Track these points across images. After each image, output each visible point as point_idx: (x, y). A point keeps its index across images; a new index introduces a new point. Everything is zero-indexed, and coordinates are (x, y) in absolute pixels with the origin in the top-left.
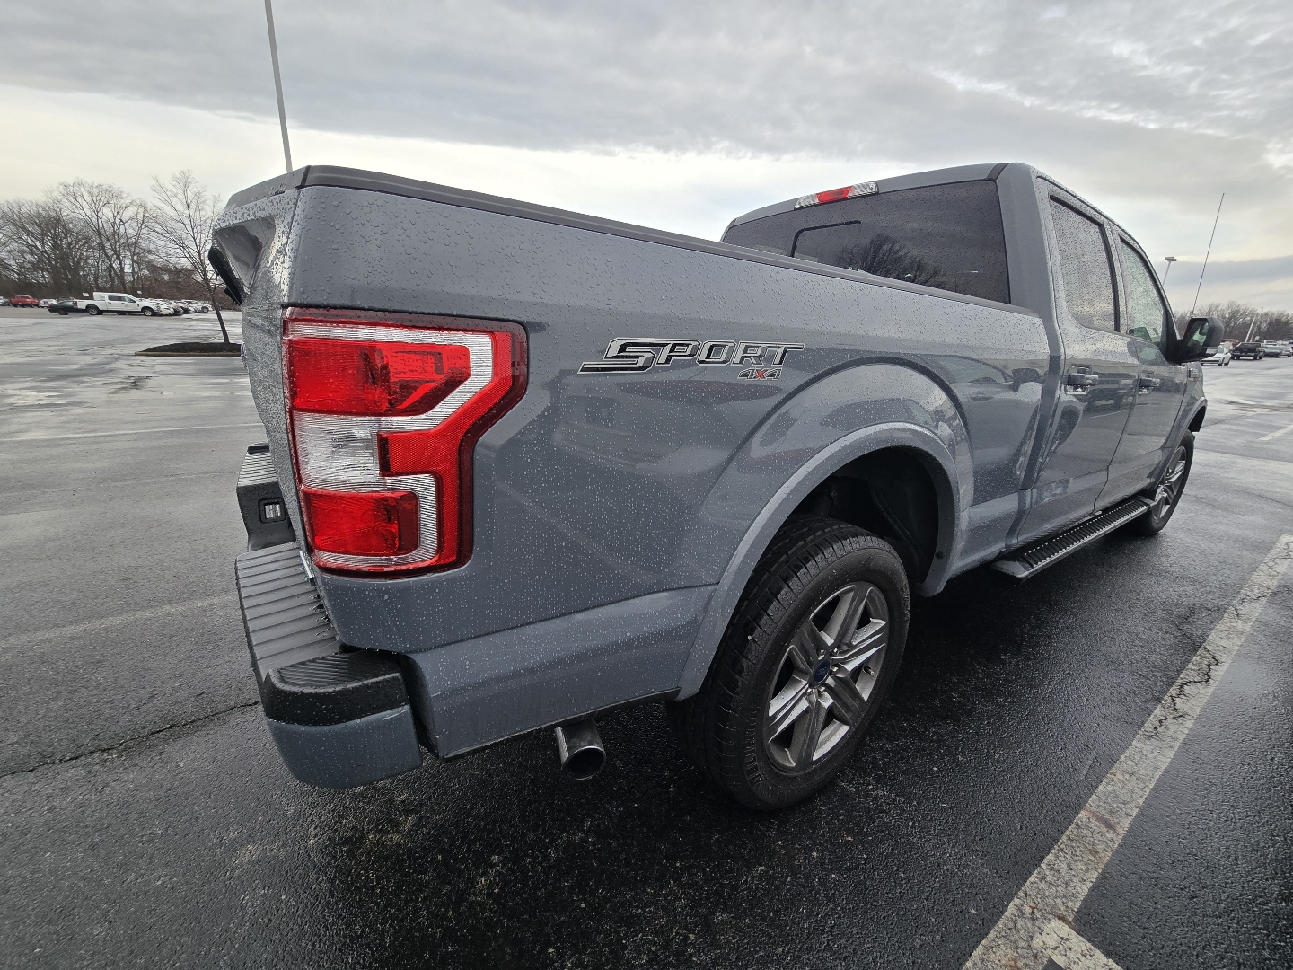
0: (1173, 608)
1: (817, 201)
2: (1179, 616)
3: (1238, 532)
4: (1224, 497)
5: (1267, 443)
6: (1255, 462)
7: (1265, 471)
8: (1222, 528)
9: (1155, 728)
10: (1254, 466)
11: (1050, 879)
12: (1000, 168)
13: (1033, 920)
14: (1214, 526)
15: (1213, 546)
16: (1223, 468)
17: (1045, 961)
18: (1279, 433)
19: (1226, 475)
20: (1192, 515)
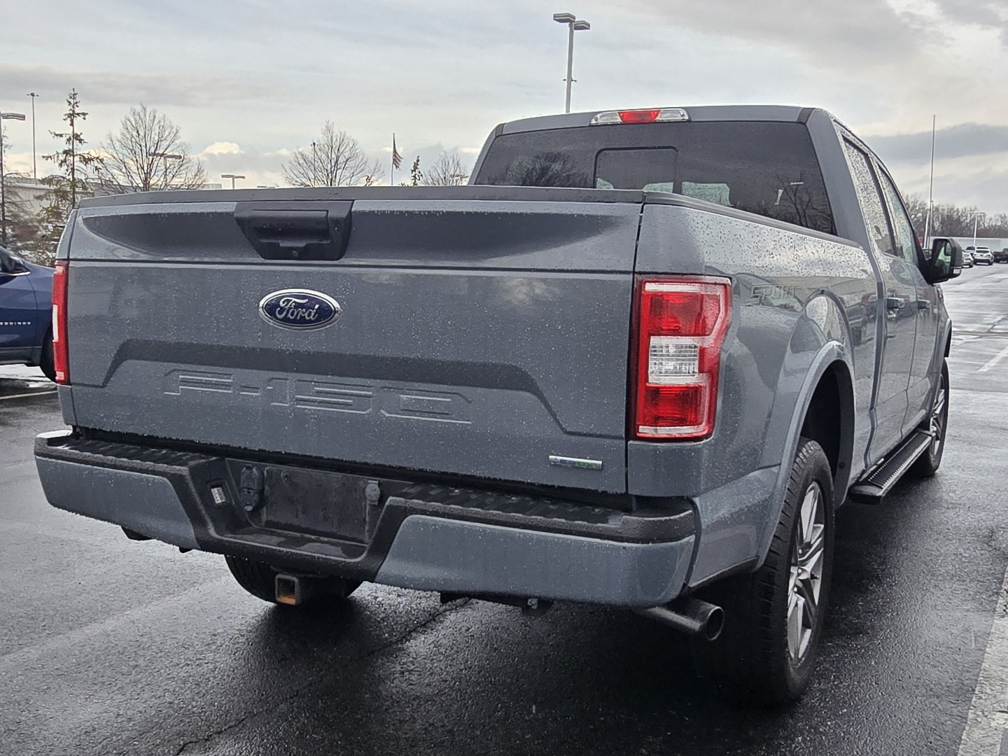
0: (978, 531)
1: (619, 120)
2: (985, 537)
3: (999, 464)
4: (974, 433)
5: (987, 374)
6: (985, 396)
7: (996, 404)
8: (984, 461)
9: (1004, 611)
10: (986, 400)
11: (983, 697)
12: (808, 112)
13: (986, 716)
14: (978, 461)
15: (984, 478)
16: (961, 404)
17: (1003, 730)
18: (993, 363)
19: (966, 411)
20: (956, 453)
